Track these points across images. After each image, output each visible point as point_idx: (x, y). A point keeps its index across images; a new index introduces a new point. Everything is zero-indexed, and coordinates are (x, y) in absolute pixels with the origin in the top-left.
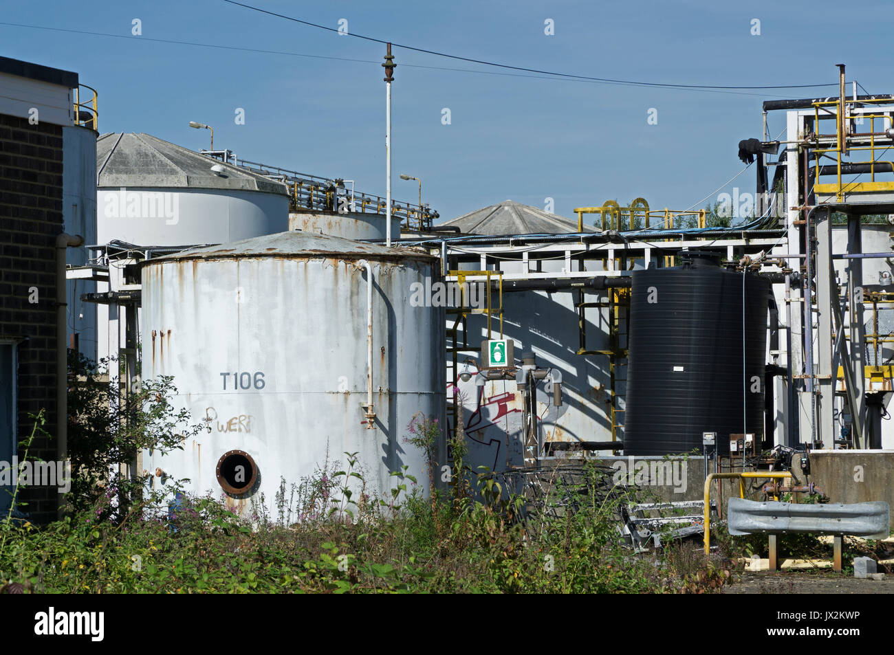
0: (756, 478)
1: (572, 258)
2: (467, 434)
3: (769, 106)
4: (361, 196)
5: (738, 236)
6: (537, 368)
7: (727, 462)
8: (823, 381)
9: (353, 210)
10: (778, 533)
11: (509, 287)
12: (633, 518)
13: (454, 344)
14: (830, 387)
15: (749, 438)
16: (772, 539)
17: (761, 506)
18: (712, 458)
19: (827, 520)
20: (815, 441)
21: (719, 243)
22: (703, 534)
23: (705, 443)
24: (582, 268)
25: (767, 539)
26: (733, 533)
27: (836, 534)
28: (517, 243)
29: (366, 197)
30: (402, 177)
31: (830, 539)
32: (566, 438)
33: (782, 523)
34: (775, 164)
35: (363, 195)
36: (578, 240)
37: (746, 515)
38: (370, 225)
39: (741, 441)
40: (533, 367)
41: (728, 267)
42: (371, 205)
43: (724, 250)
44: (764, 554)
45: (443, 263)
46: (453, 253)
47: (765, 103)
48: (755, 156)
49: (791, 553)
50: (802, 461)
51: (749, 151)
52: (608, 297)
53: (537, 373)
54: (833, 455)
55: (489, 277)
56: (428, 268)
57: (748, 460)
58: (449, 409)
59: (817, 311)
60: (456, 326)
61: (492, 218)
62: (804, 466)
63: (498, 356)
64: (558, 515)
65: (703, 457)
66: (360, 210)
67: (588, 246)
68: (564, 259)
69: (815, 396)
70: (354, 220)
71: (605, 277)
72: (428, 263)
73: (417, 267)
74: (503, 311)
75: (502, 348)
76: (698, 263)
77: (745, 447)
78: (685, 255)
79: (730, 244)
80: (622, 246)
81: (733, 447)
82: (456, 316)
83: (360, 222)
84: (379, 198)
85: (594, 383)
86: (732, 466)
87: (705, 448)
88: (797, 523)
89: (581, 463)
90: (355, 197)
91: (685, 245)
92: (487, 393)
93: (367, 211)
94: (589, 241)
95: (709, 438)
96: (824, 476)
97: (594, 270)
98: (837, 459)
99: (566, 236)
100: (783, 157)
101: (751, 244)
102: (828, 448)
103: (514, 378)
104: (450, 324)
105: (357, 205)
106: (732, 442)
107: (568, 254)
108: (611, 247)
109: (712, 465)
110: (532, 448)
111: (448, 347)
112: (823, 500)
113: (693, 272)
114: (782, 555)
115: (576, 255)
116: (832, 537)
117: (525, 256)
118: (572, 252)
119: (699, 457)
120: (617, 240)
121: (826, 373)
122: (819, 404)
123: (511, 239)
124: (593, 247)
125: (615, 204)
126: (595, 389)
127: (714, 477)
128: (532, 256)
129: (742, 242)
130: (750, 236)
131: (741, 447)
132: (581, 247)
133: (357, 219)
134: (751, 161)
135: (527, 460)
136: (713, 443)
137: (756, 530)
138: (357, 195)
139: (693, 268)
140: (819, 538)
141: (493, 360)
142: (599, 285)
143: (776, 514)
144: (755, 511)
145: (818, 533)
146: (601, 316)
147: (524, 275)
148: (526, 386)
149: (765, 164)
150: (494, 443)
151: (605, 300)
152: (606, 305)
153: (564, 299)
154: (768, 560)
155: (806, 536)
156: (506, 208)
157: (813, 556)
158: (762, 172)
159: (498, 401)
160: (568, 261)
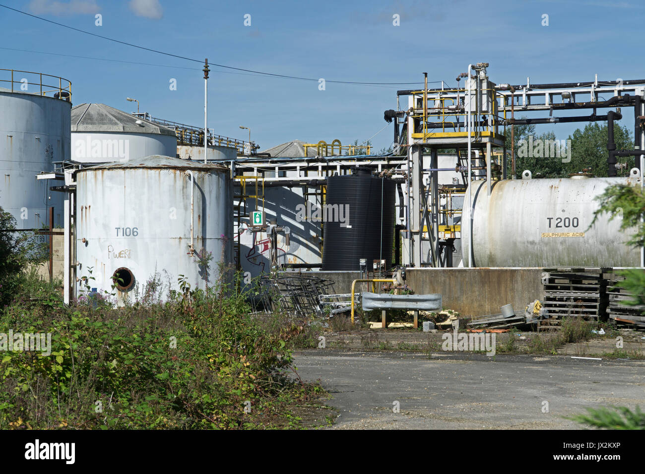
0: (386, 282)
1: (301, 170)
2: (248, 260)
3: (400, 93)
4: (218, 137)
5: (384, 160)
6: (278, 226)
7: (371, 274)
8: (416, 233)
9: (214, 144)
10: (386, 309)
11: (267, 184)
12: (321, 302)
13: (239, 213)
14: (419, 236)
15: (383, 262)
16: (384, 313)
17: (378, 296)
18: (364, 272)
19: (411, 303)
20: (411, 263)
21: (374, 163)
22: (351, 310)
23: (361, 264)
24: (306, 175)
25: (381, 313)
26: (365, 309)
27: (415, 310)
28: (272, 162)
29: (221, 137)
30: (240, 128)
31: (413, 313)
32: (299, 262)
33: (388, 305)
34: (403, 122)
36: (303, 161)
37: (371, 300)
38: (221, 152)
39: (379, 263)
40: (276, 226)
41: (375, 175)
42: (223, 142)
43: (377, 166)
44: (380, 321)
45: (231, 172)
46: (240, 167)
47: (398, 91)
48: (393, 119)
49: (393, 320)
50: (402, 274)
51: (389, 116)
52: (320, 189)
53: (277, 229)
54: (421, 270)
55: (257, 180)
56: (224, 175)
57: (382, 273)
58: (235, 247)
59: (412, 197)
60: (240, 204)
61: (287, 149)
62: (403, 276)
63: (258, 220)
64: (287, 301)
65: (360, 271)
66: (217, 144)
67: (308, 164)
68: (296, 170)
69: (411, 241)
70: (212, 149)
71: (317, 180)
72: (223, 172)
73: (217, 174)
74: (264, 197)
75: (260, 215)
76: (360, 173)
77: (381, 266)
78: (358, 169)
79: (380, 163)
80: (325, 164)
81: (375, 266)
82: (240, 199)
83: (215, 150)
84: (228, 138)
85: (313, 234)
86: (374, 276)
87: (361, 267)
88: (396, 305)
89: (299, 274)
90: (214, 137)
91: (357, 164)
92: (258, 239)
93: (222, 145)
94: (309, 161)
95: (363, 262)
96: (413, 281)
97: (312, 176)
98: (419, 273)
99: (297, 159)
100: (406, 120)
101: (390, 163)
102: (417, 267)
103: (265, 231)
104: (236, 203)
105: (216, 141)
106: (374, 264)
107: (298, 168)
108: (320, 165)
109: (364, 276)
110: (274, 267)
111: (235, 215)
112: (412, 293)
113: (357, 177)
114: (389, 320)
115: (302, 169)
116: (413, 312)
117: (277, 169)
118: (300, 167)
119: (358, 271)
120: (323, 161)
121: (416, 229)
122: (413, 244)
123: (270, 160)
124: (311, 164)
125: (324, 142)
126: (313, 237)
127: (357, 282)
128: (280, 168)
129: (386, 163)
130: (390, 160)
131: (379, 266)
132: (305, 164)
133: (213, 149)
134: (391, 121)
135: (272, 273)
136: (365, 264)
137: (375, 308)
138: (216, 136)
139: (357, 176)
140: (408, 312)
141: (256, 222)
142: (315, 184)
143: (385, 300)
144: (375, 298)
145: (407, 309)
146: (317, 199)
147: (277, 178)
148: (271, 235)
149: (398, 123)
150: (261, 264)
151: (319, 191)
152: (319, 194)
153: (298, 191)
154: (381, 323)
155: (401, 311)
156: (295, 144)
157: (405, 321)
158: (397, 126)
159: (264, 243)
160: (298, 171)
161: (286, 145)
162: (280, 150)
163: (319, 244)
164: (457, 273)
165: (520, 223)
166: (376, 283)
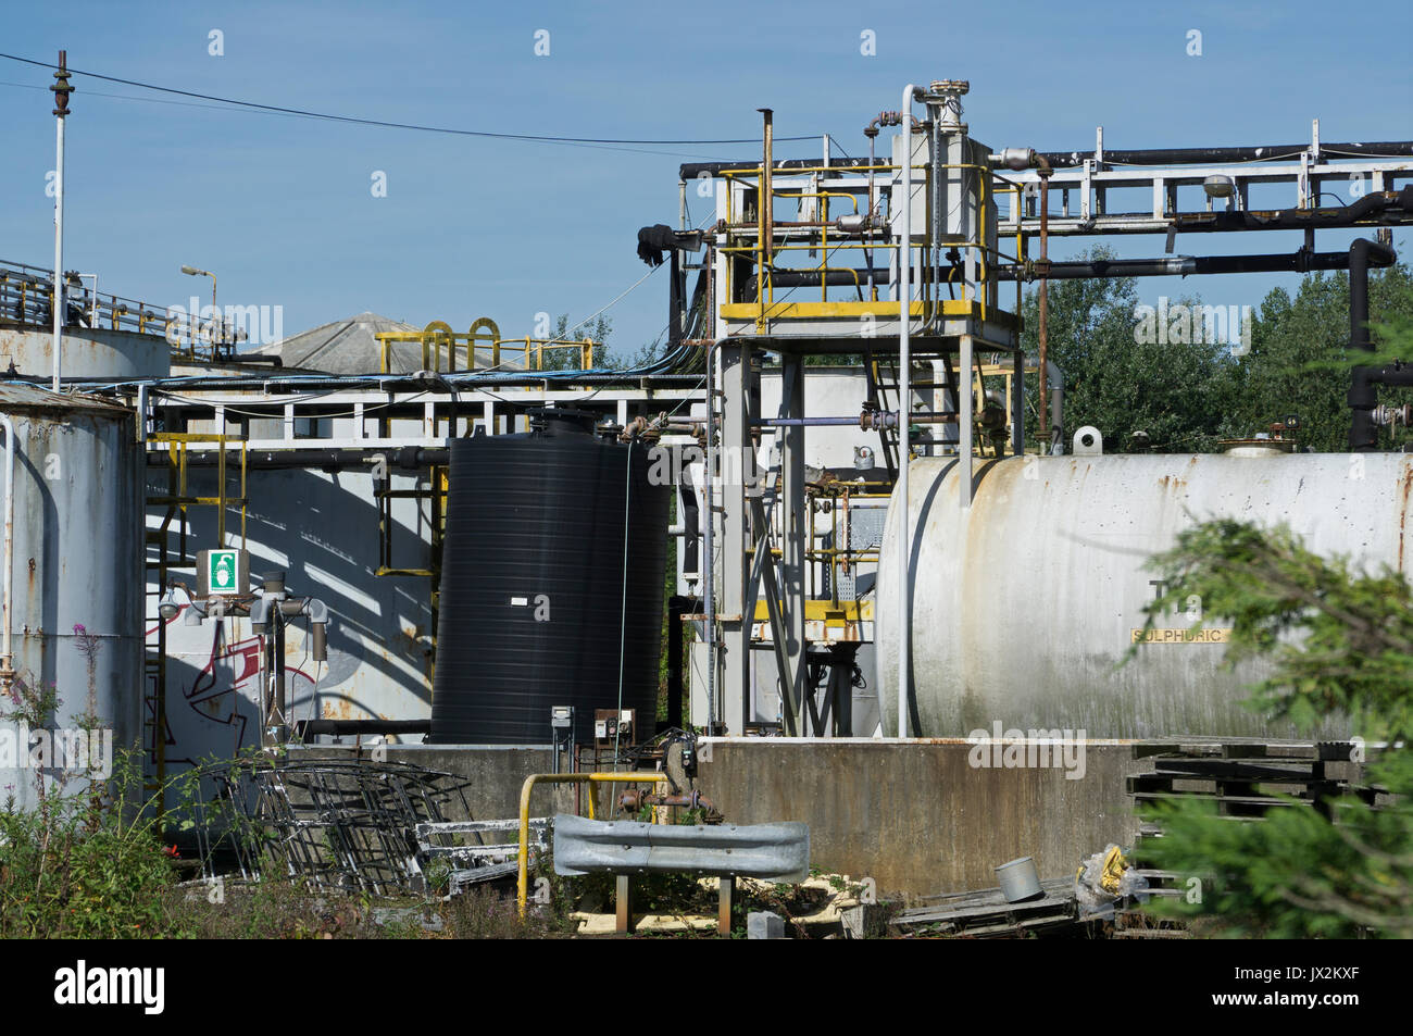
0: (636, 782)
1: (367, 415)
2: (192, 704)
3: (689, 172)
4: (110, 300)
5: (635, 385)
6: (288, 596)
7: (589, 756)
8: (731, 626)
9: (95, 324)
10: (631, 872)
11: (257, 461)
12: (424, 847)
13: (163, 555)
14: (739, 635)
15: (626, 716)
16: (622, 882)
17: (605, 828)
18: (566, 750)
19: (711, 852)
20: (713, 723)
21: (605, 395)
22: (517, 873)
23: (554, 723)
24: (384, 432)
25: (615, 883)
26: (561, 871)
27: (723, 874)
28: (275, 389)
29: (119, 302)
30: (184, 271)
31: (716, 883)
33: (638, 857)
34: (697, 267)
35: (114, 299)
36: (375, 386)
37: (581, 843)
38: (117, 352)
39: (612, 722)
40: (280, 596)
41: (605, 435)
42: (128, 316)
43: (611, 408)
44: (609, 908)
45: (139, 420)
46: (170, 403)
47: (683, 166)
48: (666, 254)
49: (652, 906)
50: (683, 755)
51: (653, 245)
52: (429, 482)
53: (286, 606)
54: (744, 746)
55: (222, 446)
56: (114, 428)
57: (623, 752)
58: (149, 663)
59: (721, 510)
60: (166, 523)
61: (338, 343)
62: (687, 762)
63: (223, 577)
64: (316, 841)
65: (551, 747)
66: (107, 325)
67: (392, 397)
68: (352, 416)
69: (716, 650)
70: (89, 342)
71: (419, 449)
72: (113, 420)
74: (245, 502)
75: (230, 563)
76: (557, 428)
77: (619, 731)
78: (550, 415)
79: (622, 397)
80: (447, 398)
81: (600, 731)
82: (166, 508)
83: (98, 346)
84: (141, 305)
85: (407, 626)
86: (598, 763)
87: (555, 732)
88: (662, 857)
89: (354, 755)
90: (98, 302)
91: (550, 397)
92: (229, 638)
93: (123, 327)
94: (393, 388)
95: (561, 716)
96: (719, 780)
97: (407, 434)
98: (740, 753)
99: (356, 380)
100: (710, 258)
101: (655, 397)
102: (735, 735)
103: (247, 613)
104: (154, 522)
105: (102, 315)
106: (598, 722)
107: (359, 409)
108: (429, 399)
109: (565, 761)
110: (275, 730)
111: (149, 560)
112: (716, 820)
113: (546, 442)
114: (638, 907)
115: (371, 411)
116: (717, 880)
117: (289, 410)
118: (366, 405)
119: (546, 747)
120: (438, 386)
121: (733, 610)
122: (721, 661)
123: (267, 382)
124: (400, 398)
125: (446, 327)
126: (406, 636)
127: (537, 781)
128: (300, 410)
129: (641, 395)
130: (653, 385)
131: (612, 730)
132: (381, 397)
133: (94, 341)
134: (659, 261)
135: (267, 749)
136: (567, 724)
137: (595, 866)
138: (103, 299)
139: (547, 436)
140: (701, 881)
141: (216, 584)
142: (408, 460)
143: (628, 842)
144: (594, 836)
145: (697, 872)
146: (421, 513)
147: (288, 442)
148: (267, 627)
149: (681, 269)
150: (234, 720)
151: (427, 486)
152: (426, 494)
153: (359, 485)
154: (615, 916)
155: (679, 877)
156: (363, 326)
157: (689, 909)
158: (678, 280)
159: (245, 652)
160: (358, 420)
161: (332, 331)
162: (312, 347)
163: (424, 658)
164: (860, 757)
165: (1063, 596)
166: (604, 785)
